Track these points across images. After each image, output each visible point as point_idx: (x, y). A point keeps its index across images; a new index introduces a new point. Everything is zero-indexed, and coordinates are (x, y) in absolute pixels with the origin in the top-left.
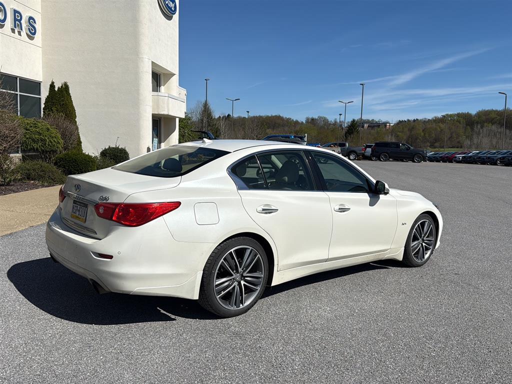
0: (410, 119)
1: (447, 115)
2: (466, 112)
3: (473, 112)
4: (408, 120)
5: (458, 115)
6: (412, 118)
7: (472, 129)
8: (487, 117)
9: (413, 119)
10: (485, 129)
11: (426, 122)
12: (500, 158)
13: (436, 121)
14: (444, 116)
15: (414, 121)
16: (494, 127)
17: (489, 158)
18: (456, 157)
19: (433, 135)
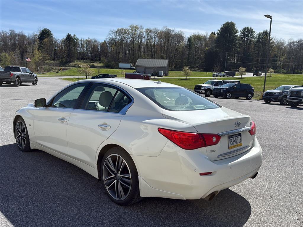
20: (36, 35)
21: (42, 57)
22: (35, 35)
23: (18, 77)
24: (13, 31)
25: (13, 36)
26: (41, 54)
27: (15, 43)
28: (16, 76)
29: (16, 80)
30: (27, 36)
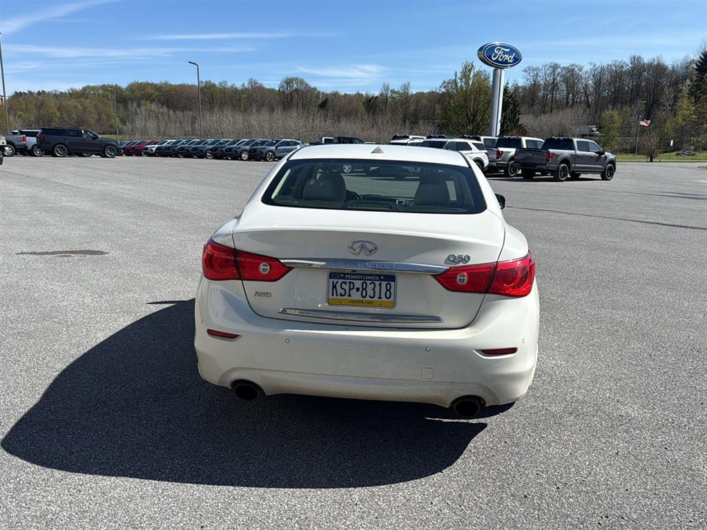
0: (32, 90)
1: (88, 87)
2: (114, 85)
3: (124, 85)
4: (30, 92)
5: (104, 87)
6: (35, 90)
7: (126, 107)
8: (143, 92)
9: (37, 92)
10: (143, 108)
11: (58, 96)
12: (211, 149)
13: (74, 95)
14: (84, 89)
15: (39, 93)
16: (153, 106)
17: (196, 149)
18: (147, 149)
19: (73, 116)
20: (693, 61)
21: (696, 115)
22: (689, 60)
23: (565, 161)
24: (639, 58)
25: (638, 69)
26: (694, 108)
27: (638, 86)
28: (559, 159)
29: (558, 168)
30: (670, 67)
